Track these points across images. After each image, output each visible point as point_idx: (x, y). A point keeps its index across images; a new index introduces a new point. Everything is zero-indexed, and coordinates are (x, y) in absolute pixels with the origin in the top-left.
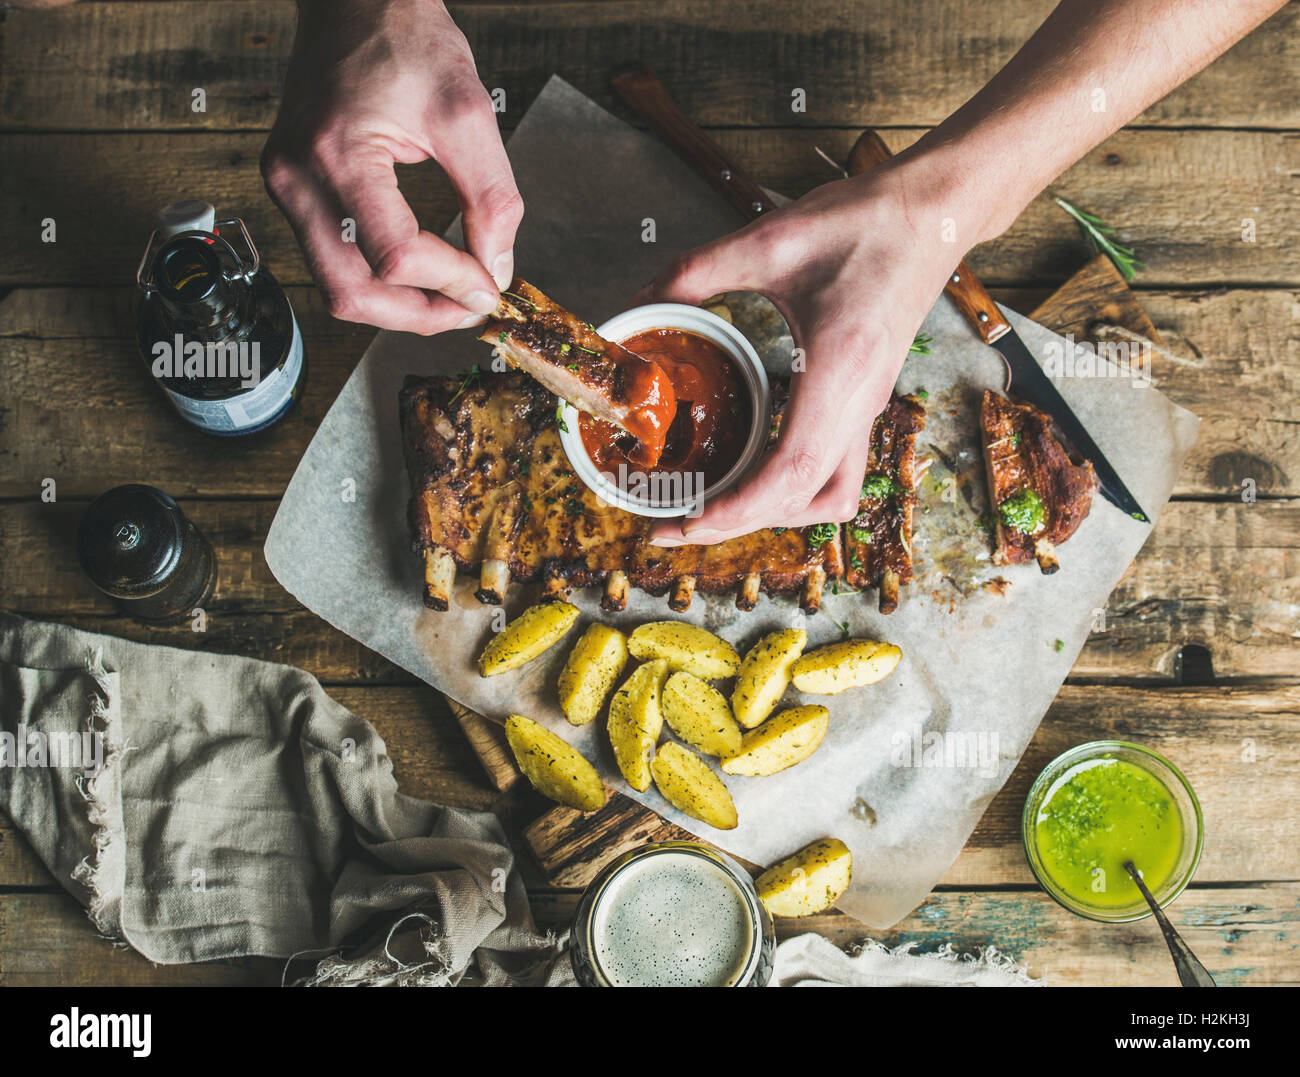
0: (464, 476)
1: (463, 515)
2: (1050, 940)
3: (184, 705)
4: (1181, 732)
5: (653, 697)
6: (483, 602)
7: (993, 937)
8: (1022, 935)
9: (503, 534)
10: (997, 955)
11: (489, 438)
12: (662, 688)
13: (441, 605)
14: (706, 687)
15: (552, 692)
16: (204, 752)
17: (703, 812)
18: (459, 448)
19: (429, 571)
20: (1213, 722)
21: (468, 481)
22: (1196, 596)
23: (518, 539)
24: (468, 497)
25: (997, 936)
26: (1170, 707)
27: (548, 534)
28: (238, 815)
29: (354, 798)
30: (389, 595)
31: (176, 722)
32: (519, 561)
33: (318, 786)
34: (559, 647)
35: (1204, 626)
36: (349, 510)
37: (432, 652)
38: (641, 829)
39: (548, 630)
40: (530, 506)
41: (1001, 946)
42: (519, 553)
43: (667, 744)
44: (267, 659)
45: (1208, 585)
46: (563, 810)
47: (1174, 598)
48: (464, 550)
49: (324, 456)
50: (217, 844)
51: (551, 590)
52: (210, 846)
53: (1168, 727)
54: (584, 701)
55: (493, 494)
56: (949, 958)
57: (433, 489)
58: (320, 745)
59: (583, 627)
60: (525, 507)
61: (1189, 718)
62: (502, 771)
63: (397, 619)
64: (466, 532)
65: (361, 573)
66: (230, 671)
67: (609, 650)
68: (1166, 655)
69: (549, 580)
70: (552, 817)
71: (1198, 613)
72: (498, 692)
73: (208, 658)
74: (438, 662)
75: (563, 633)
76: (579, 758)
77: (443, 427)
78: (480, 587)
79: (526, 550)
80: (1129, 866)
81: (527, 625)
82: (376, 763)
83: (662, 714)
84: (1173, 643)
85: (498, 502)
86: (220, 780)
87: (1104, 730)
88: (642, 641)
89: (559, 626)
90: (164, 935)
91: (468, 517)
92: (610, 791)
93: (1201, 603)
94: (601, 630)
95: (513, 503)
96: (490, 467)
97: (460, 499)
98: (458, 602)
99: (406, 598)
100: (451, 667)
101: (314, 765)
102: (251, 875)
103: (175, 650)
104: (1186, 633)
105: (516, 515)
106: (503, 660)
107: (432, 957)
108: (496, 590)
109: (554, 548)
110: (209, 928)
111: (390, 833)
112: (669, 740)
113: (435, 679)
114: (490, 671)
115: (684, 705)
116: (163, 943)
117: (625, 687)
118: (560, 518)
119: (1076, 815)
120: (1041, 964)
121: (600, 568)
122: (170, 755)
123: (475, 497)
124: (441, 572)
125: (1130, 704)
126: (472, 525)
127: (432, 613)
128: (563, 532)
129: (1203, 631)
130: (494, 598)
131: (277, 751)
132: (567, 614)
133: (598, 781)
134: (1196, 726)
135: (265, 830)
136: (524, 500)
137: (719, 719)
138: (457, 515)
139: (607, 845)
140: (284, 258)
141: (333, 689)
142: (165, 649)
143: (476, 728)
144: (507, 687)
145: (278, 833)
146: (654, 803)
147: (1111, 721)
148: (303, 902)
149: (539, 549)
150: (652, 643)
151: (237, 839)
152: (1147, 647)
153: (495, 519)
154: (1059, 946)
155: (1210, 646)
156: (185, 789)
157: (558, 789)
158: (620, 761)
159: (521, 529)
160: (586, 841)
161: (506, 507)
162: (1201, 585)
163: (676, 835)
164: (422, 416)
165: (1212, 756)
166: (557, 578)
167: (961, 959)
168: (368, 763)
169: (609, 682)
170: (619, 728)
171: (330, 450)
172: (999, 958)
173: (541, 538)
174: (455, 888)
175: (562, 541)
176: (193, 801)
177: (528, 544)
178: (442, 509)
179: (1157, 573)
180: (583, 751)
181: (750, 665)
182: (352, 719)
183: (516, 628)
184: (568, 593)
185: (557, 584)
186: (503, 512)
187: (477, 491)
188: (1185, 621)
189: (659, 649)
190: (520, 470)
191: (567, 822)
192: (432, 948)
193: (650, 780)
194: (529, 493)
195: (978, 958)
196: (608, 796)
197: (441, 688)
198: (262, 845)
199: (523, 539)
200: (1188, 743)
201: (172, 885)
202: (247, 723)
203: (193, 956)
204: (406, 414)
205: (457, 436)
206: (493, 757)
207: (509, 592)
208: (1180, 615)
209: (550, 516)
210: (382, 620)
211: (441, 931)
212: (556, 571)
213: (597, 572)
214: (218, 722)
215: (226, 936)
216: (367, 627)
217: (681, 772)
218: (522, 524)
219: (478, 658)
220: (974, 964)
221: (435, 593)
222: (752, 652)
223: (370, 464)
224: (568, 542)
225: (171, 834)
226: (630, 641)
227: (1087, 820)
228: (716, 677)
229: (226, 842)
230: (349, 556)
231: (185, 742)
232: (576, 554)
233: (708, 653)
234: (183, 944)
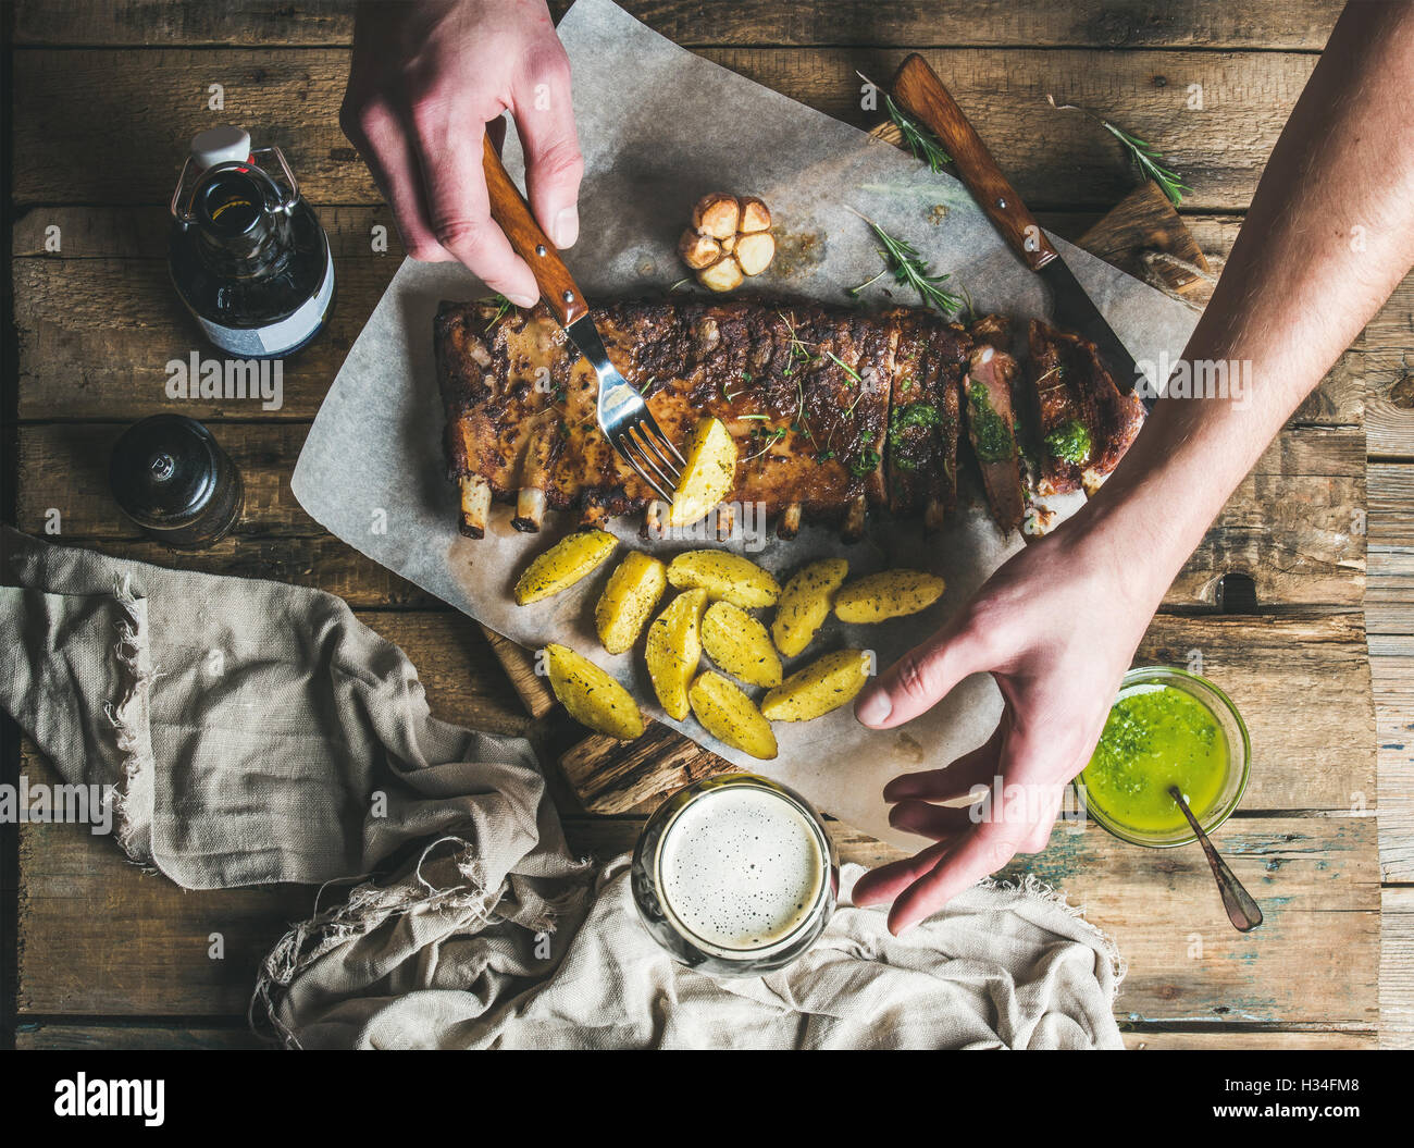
0: (500, 402)
1: (499, 443)
2: (1089, 868)
3: (213, 629)
4: (1224, 661)
5: (692, 626)
6: (519, 531)
7: (1032, 864)
8: (1062, 863)
9: (540, 462)
10: (1036, 883)
11: (525, 365)
12: (702, 617)
13: (477, 534)
14: (746, 616)
15: (588, 622)
16: (235, 677)
17: (742, 742)
18: (494, 374)
19: (465, 499)
20: (1256, 651)
21: (504, 408)
22: (1240, 524)
23: (555, 467)
24: (504, 424)
25: (1036, 863)
26: (1212, 635)
27: (585, 462)
28: (268, 739)
29: (386, 726)
30: (422, 523)
31: (204, 647)
32: (556, 489)
33: (349, 712)
34: (596, 575)
35: (1248, 555)
36: (380, 437)
37: (467, 581)
38: (678, 757)
39: (582, 559)
40: (568, 434)
41: (1040, 874)
42: (556, 482)
43: (707, 673)
44: (295, 583)
45: (1252, 513)
46: (599, 738)
47: (1217, 527)
48: (500, 477)
49: (354, 385)
50: (248, 770)
51: (589, 518)
52: (240, 771)
53: (1211, 656)
54: (622, 628)
55: (529, 421)
56: (988, 885)
57: (468, 416)
58: (349, 672)
59: (621, 554)
60: (562, 435)
61: (1231, 647)
62: (537, 699)
63: (430, 546)
64: (502, 459)
65: (394, 501)
66: (259, 595)
67: (648, 579)
68: (1209, 583)
69: (587, 509)
70: (589, 744)
71: (1242, 541)
72: (533, 620)
73: (236, 585)
74: (472, 590)
75: (600, 562)
76: (615, 686)
77: (478, 353)
78: (517, 515)
79: (563, 478)
80: (1174, 792)
81: (565, 554)
82: (407, 689)
83: (701, 643)
84: (1216, 571)
85: (534, 429)
86: (249, 706)
87: (1147, 659)
88: (682, 569)
89: (598, 555)
90: (194, 860)
91: (504, 445)
92: (647, 719)
93: (1244, 531)
94: (640, 559)
95: (550, 430)
96: (526, 394)
97: (495, 426)
98: (492, 529)
99: (439, 524)
100: (486, 594)
101: (344, 692)
102: (282, 801)
103: (203, 575)
104: (1229, 562)
105: (552, 442)
106: (540, 589)
107: (467, 880)
108: (533, 518)
109: (592, 476)
110: (241, 855)
111: (423, 761)
112: (708, 669)
113: (470, 607)
114: (526, 600)
115: (724, 635)
116: (193, 868)
117: (663, 616)
118: (599, 446)
119: (1122, 739)
120: (1080, 891)
121: (638, 497)
122: (199, 681)
123: (511, 424)
124: (477, 500)
125: (1172, 632)
126: (508, 452)
127: (467, 542)
128: (602, 460)
129: (1247, 560)
130: (530, 526)
131: (307, 677)
132: (606, 544)
133: (636, 710)
134: (1239, 655)
135: (295, 755)
136: (561, 426)
137: (760, 648)
138: (492, 442)
139: (644, 773)
140: (311, 177)
141: (363, 614)
142: (193, 574)
143: (511, 656)
144: (543, 614)
145: (309, 758)
146: (692, 731)
147: (1153, 649)
148: (334, 826)
149: (576, 477)
150: (691, 572)
151: (266, 764)
152: (1190, 575)
153: (532, 447)
154: (1099, 874)
155: (1253, 574)
156: (215, 715)
157: (595, 717)
158: (658, 691)
159: (558, 457)
160: (623, 769)
161: (543, 434)
162: (1245, 513)
163: (713, 763)
164: (458, 344)
165: (1254, 685)
166: (595, 507)
167: (1000, 887)
168: (399, 690)
169: (647, 611)
170: (657, 657)
171: (359, 378)
172: (1038, 886)
173: (579, 466)
174: (490, 810)
175: (600, 469)
176: (222, 726)
177: (566, 471)
178: (478, 436)
180: (620, 679)
181: (791, 594)
182: (382, 645)
183: (552, 557)
184: (606, 521)
185: (595, 513)
186: (540, 440)
187: (512, 418)
188: (1228, 549)
189: (698, 577)
190: (557, 397)
191: (603, 750)
192: (466, 870)
193: (688, 709)
194: (566, 421)
195: (1017, 886)
196: (646, 724)
197: (476, 616)
198: (292, 770)
199: (560, 467)
200: (1231, 672)
201: (203, 811)
202: (276, 648)
203: (223, 881)
204: (441, 339)
205: (493, 363)
206: (529, 685)
207: (545, 519)
208: (1224, 543)
209: (587, 444)
210: (416, 548)
211: (476, 853)
212: (594, 500)
213: (636, 500)
214: (247, 647)
215: (259, 862)
216: (400, 555)
217: (720, 702)
218: (559, 450)
219: (514, 586)
220: (1013, 892)
221: (471, 522)
222: (793, 582)
223: (401, 389)
224: (606, 471)
225: (201, 759)
226: (670, 570)
227: (1134, 743)
228: (756, 606)
229: (256, 767)
230: (381, 484)
231: (215, 667)
232: (614, 482)
233: (748, 582)
234: (213, 869)
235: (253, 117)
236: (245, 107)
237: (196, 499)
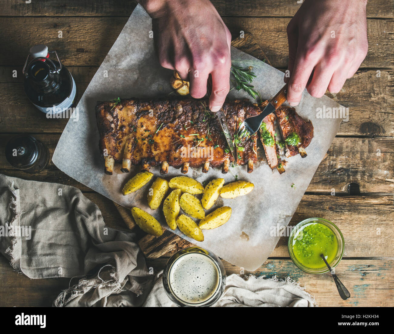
0: (116, 132)
1: (116, 145)
2: (307, 275)
3: (40, 198)
4: (349, 211)
5: (177, 201)
6: (123, 172)
7: (289, 274)
8: (298, 273)
9: (129, 150)
10: (290, 279)
11: (124, 120)
12: (180, 198)
13: (110, 173)
14: (193, 197)
15: (145, 199)
16: (46, 213)
17: (193, 236)
18: (114, 124)
19: (106, 163)
20: (360, 207)
21: (117, 134)
22: (355, 167)
23: (134, 152)
24: (118, 139)
25: (291, 273)
26: (346, 202)
27: (143, 150)
28: (56, 232)
29: (91, 229)
30: (94, 170)
31: (37, 204)
32: (134, 159)
33: (80, 225)
34: (147, 185)
35: (357, 177)
36: (80, 143)
37: (108, 188)
38: (174, 241)
39: (143, 180)
40: (137, 142)
41: (292, 276)
42: (134, 156)
43: (182, 215)
44: (65, 184)
45: (359, 164)
46: (150, 235)
47: (348, 168)
48: (117, 155)
49: (72, 128)
50: (50, 242)
51: (144, 168)
52: (47, 242)
53: (345, 209)
54: (155, 202)
55: (125, 138)
56: (276, 280)
57: (106, 137)
58: (80, 213)
59: (155, 179)
60: (136, 142)
61: (352, 206)
62: (130, 224)
63: (97, 177)
64: (117, 150)
65: (85, 163)
66: (54, 188)
67: (163, 186)
68: (345, 186)
69: (144, 165)
70: (147, 237)
71: (356, 173)
72: (129, 199)
73: (47, 185)
74: (110, 191)
75: (148, 181)
76: (154, 219)
77: (109, 117)
78: (122, 168)
79: (136, 155)
80: (322, 256)
81: (137, 179)
82: (97, 218)
83: (180, 206)
84: (347, 182)
85: (127, 140)
86: (51, 222)
87: (325, 210)
88: (173, 183)
89: (147, 179)
90: (34, 270)
91: (118, 145)
92: (164, 229)
93: (356, 169)
94: (160, 180)
95: (132, 141)
96: (124, 129)
97: (115, 140)
98: (115, 172)
99: (99, 170)
100: (114, 192)
101: (79, 219)
102: (60, 251)
103: (36, 182)
104: (352, 179)
105: (132, 144)
106: (130, 190)
107: (113, 278)
108: (127, 168)
109: (145, 155)
110: (48, 269)
111: (102, 241)
112: (182, 214)
113: (109, 196)
114: (126, 194)
115: (187, 203)
116: (33, 272)
117: (168, 197)
118: (147, 145)
119: (305, 240)
120: (304, 282)
121: (159, 161)
122: (35, 214)
123: (120, 139)
124: (110, 163)
125: (333, 201)
126: (119, 148)
127: (107, 176)
128: (148, 149)
129: (357, 179)
130: (126, 170)
131: (68, 214)
132: (149, 175)
133: (161, 227)
134: (354, 209)
135: (65, 237)
136: (135, 139)
137: (198, 207)
138: (114, 145)
139: (164, 246)
141: (86, 194)
142: (33, 181)
143: (122, 211)
144: (131, 197)
145: (69, 238)
146: (178, 233)
147: (327, 207)
148: (76, 260)
149: (140, 155)
150: (176, 184)
151: (56, 240)
152: (339, 183)
153: (126, 146)
154: (310, 277)
155: (359, 183)
156: (40, 225)
157: (148, 229)
158: (167, 221)
159: (135, 149)
160: (157, 245)
161: (130, 142)
162: (357, 164)
163: (185, 242)
164: (103, 115)
165: (359, 218)
166: (146, 164)
167: (279, 281)
168: (95, 219)
169: (163, 196)
170: (166, 210)
171: (73, 125)
172: (291, 280)
173: (141, 151)
174: (121, 257)
175: (147, 152)
176: (42, 228)
177: (137, 153)
178: (110, 143)
179: (343, 160)
180: (156, 217)
181: (207, 190)
182: (91, 204)
183: (133, 180)
184: (150, 168)
185: (146, 166)
186: (129, 143)
187: (120, 137)
188: (351, 175)
189: (178, 185)
190: (134, 130)
191: (151, 239)
192: (113, 275)
193: (176, 226)
194: (137, 137)
195: (284, 280)
196: (164, 231)
197: (111, 199)
198: (64, 242)
199: (135, 152)
200: (351, 214)
201: (36, 255)
202: (59, 204)
203: (42, 276)
204: (98, 113)
205: (114, 120)
206: (128, 220)
207: (131, 168)
208: (350, 173)
209: (143, 145)
210: (92, 178)
211: (116, 270)
212: (146, 162)
213: (158, 162)
214: (50, 204)
215: (53, 271)
216: (87, 180)
217: (186, 224)
218: (135, 147)
219: (123, 187)
220: (283, 282)
221: (108, 170)
222: (207, 186)
223: (87, 129)
224: (149, 153)
225: (36, 239)
226: (169, 183)
227: (308, 242)
228: (196, 194)
229: (53, 241)
230: (81, 158)
231: (40, 210)
232: (152, 156)
233: (193, 186)
234: (39, 273)
235: (53, 39)
236: (51, 35)
237: (32, 161)
